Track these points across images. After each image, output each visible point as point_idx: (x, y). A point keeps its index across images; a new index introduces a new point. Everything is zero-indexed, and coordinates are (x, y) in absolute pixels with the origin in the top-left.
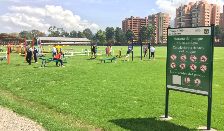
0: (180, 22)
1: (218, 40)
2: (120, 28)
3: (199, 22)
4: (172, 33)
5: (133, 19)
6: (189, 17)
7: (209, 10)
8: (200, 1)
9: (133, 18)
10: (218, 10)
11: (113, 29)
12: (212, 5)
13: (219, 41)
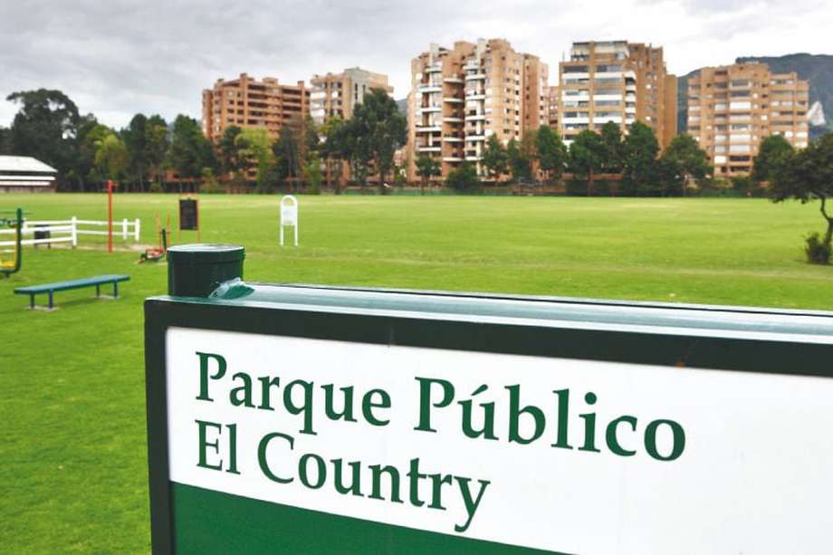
0: (427, 106)
1: (547, 175)
2: (192, 117)
3: (487, 110)
4: (253, 424)
5: (251, 87)
6: (455, 91)
7: (517, 72)
8: (490, 41)
9: (251, 83)
10: (544, 75)
11: (162, 123)
12: (527, 57)
13: (548, 177)
